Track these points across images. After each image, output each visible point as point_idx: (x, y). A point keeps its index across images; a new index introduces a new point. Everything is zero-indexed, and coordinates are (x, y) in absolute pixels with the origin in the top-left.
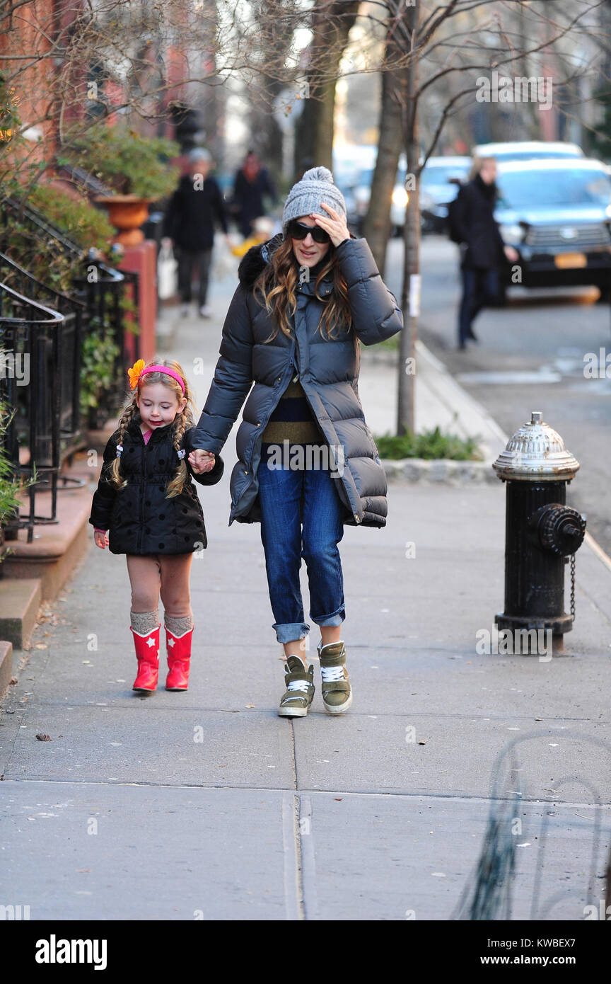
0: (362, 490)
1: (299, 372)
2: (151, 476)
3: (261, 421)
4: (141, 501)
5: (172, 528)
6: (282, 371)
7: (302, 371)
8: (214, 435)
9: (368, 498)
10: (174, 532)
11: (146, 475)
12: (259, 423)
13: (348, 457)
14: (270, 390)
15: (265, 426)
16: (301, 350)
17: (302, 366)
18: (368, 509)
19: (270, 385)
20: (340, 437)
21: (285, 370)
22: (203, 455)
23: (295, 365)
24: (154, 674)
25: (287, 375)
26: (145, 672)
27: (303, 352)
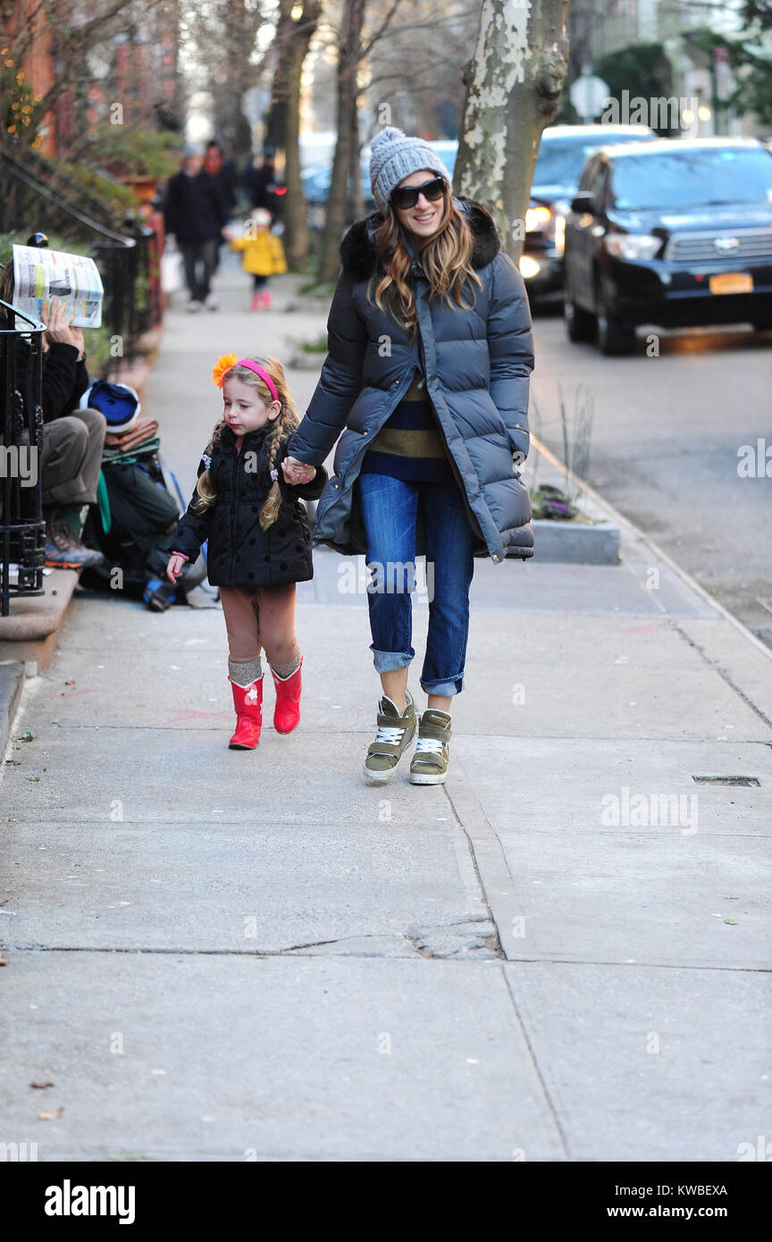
0: (503, 521)
1: (425, 376)
2: (243, 493)
3: (369, 429)
4: (232, 523)
5: (264, 555)
6: (402, 372)
7: (428, 375)
8: (313, 445)
9: (512, 530)
10: (267, 559)
11: (237, 492)
12: (366, 431)
13: (485, 484)
14: (385, 394)
15: (374, 436)
16: (426, 350)
17: (428, 370)
18: (512, 542)
19: (385, 389)
20: (473, 458)
21: (405, 372)
22: (296, 465)
23: (419, 366)
24: (256, 731)
25: (408, 379)
26: (245, 727)
27: (430, 354)
